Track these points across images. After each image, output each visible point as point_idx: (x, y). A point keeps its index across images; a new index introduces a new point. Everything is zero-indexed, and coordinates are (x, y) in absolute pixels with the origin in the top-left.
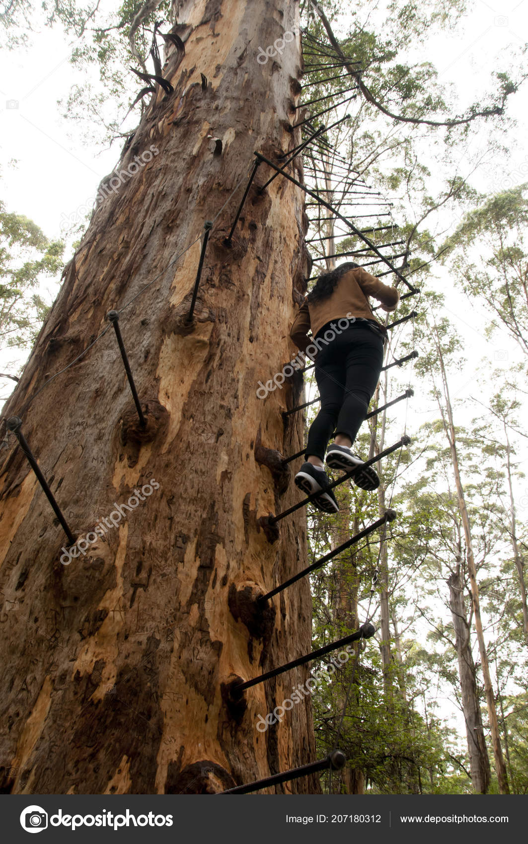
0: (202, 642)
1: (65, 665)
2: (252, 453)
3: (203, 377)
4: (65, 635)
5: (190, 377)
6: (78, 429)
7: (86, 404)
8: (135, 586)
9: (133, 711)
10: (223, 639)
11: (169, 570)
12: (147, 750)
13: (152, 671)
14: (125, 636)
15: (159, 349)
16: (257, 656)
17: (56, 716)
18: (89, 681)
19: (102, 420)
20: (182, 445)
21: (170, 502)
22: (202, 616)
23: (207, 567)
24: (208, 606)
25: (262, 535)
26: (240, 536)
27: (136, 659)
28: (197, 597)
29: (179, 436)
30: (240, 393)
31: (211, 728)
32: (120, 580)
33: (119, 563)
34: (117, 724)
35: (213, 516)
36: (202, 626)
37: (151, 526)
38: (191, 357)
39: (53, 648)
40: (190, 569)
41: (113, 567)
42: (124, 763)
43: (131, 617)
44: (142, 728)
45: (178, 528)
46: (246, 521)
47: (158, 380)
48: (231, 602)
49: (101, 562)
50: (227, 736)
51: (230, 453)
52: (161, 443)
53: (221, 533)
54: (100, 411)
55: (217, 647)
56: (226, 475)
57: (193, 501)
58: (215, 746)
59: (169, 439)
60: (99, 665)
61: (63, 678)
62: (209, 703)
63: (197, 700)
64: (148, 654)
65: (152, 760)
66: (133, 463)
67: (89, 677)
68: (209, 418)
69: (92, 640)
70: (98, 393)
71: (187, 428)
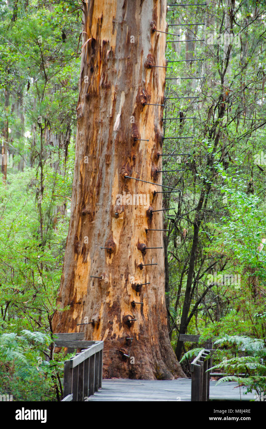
0: (127, 295)
1: (104, 301)
2: (137, 247)
3: (123, 229)
4: (103, 295)
5: (120, 230)
6: (97, 246)
7: (96, 238)
8: (114, 286)
9: (116, 308)
10: (131, 294)
11: (120, 282)
12: (119, 314)
13: (119, 302)
14: (113, 296)
15: (111, 221)
16: (138, 295)
17: (105, 309)
18: (109, 304)
19: (101, 243)
20: (120, 252)
21: (119, 267)
22: (127, 291)
23: (127, 280)
24: (128, 288)
25: (139, 269)
26: (134, 270)
27: (116, 300)
28: (125, 287)
29: (119, 250)
30: (133, 231)
31: (130, 309)
32: (111, 285)
33: (111, 282)
34: (114, 310)
35: (128, 268)
36: (127, 292)
37: (115, 273)
38: (119, 224)
39: (102, 297)
40: (124, 281)
41: (110, 283)
42: (116, 316)
43: (114, 293)
44: (118, 311)
45: (121, 273)
46: (135, 266)
47: (112, 232)
48: (132, 286)
49: (107, 282)
50: (132, 310)
51: (131, 250)
52: (115, 253)
53: (129, 272)
54: (100, 240)
55: (130, 296)
56: (130, 257)
57: (123, 266)
58: (130, 312)
59: (117, 251)
60: (110, 301)
61: (105, 303)
62: (129, 305)
63: (127, 305)
64: (118, 299)
65: (120, 315)
66: (110, 258)
67: (109, 303)
68: (125, 242)
69: (108, 297)
70: (99, 235)
71: (121, 247)
